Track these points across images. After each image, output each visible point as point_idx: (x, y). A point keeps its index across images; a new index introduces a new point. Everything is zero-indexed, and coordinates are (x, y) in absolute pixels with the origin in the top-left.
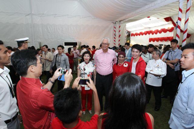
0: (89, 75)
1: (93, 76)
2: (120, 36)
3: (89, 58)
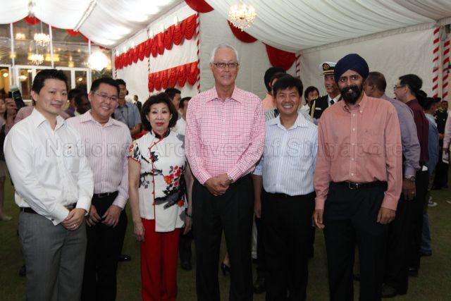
0: (171, 176)
1: (185, 183)
3: (166, 117)
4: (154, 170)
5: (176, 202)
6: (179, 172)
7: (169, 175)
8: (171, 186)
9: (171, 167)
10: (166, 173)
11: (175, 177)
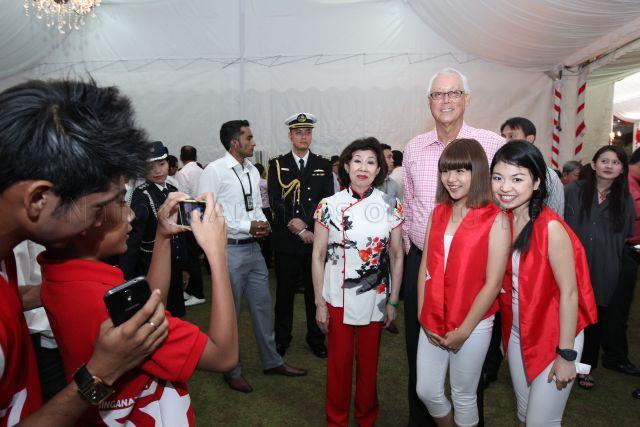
0: (369, 252)
1: (388, 261)
2: (582, 127)
3: (372, 169)
4: (346, 241)
5: (373, 287)
6: (379, 246)
7: (366, 249)
8: (367, 264)
9: (370, 239)
10: (362, 246)
11: (374, 253)
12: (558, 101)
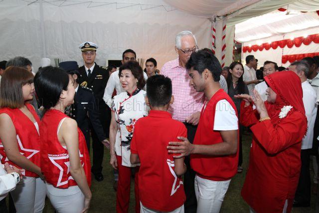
2: (224, 47)
3: (129, 80)
4: (119, 120)
8: (131, 134)
12: (214, 33)
